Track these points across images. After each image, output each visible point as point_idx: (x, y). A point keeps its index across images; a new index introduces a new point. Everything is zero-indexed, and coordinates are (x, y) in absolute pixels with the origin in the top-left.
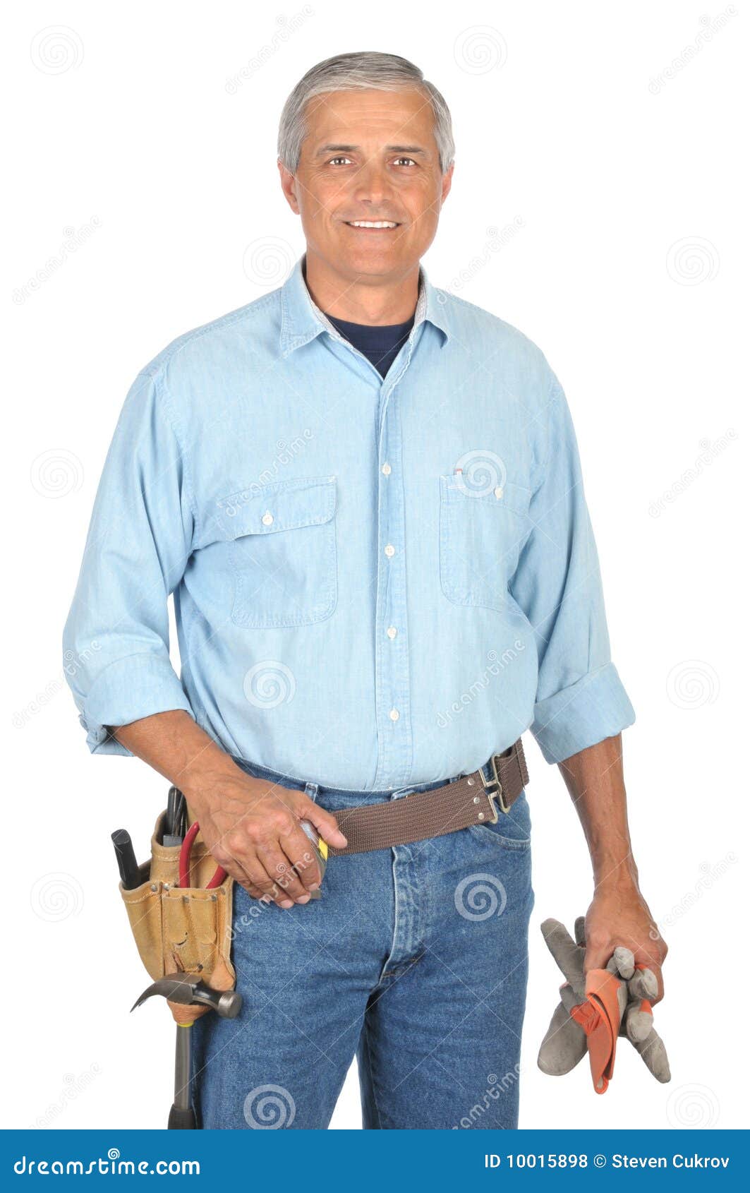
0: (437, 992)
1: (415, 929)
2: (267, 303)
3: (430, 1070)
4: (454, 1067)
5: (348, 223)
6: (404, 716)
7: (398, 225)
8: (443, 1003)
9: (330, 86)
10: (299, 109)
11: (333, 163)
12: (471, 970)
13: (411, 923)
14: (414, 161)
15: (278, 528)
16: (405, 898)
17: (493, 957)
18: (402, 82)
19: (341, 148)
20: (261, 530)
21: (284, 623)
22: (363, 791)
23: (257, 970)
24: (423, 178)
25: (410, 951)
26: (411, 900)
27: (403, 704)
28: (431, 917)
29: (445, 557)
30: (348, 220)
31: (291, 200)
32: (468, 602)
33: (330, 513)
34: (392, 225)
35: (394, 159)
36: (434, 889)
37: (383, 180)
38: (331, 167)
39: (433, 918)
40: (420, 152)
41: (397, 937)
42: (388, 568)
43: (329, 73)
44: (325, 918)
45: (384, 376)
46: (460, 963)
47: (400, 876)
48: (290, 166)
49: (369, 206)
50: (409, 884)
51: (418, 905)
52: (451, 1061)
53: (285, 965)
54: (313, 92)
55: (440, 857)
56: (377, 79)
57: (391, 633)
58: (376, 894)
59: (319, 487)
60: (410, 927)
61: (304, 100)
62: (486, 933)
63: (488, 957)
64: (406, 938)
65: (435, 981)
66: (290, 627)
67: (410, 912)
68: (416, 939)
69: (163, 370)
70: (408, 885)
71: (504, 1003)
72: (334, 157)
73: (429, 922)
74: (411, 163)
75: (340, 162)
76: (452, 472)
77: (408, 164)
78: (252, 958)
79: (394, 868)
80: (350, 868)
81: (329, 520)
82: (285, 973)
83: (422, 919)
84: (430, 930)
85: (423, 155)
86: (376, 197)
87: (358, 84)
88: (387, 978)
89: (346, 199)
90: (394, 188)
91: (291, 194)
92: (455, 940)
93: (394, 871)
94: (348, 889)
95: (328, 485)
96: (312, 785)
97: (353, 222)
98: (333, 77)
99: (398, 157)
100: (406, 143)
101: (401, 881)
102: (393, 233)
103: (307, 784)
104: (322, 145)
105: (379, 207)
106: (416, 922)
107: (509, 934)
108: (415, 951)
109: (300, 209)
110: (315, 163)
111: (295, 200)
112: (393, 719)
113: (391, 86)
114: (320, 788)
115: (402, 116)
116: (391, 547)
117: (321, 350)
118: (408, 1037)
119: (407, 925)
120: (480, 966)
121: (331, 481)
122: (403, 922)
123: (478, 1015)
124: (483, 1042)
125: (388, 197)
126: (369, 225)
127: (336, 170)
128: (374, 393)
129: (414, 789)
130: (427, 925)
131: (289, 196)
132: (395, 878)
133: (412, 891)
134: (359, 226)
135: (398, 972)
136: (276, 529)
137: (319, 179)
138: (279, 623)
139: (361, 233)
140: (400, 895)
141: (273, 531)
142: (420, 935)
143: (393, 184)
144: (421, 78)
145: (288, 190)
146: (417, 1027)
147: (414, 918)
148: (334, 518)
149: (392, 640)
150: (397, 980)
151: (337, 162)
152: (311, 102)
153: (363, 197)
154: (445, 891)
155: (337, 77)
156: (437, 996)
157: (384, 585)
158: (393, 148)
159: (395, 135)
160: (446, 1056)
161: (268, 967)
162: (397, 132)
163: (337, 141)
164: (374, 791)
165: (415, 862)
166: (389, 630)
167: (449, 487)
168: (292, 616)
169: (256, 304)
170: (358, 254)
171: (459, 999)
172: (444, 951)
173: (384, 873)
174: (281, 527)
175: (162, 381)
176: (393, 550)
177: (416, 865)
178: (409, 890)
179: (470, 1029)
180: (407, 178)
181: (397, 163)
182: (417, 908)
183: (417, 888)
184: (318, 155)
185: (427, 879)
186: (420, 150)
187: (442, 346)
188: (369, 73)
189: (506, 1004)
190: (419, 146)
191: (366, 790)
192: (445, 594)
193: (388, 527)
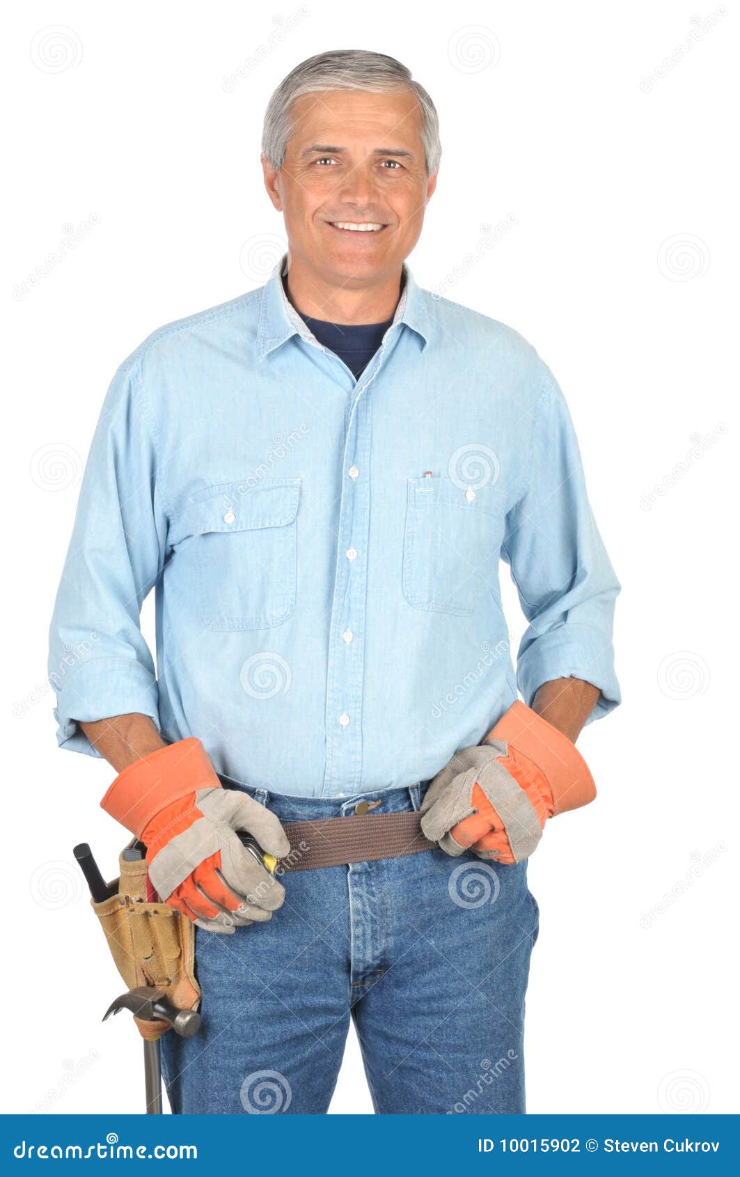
0: (411, 1005)
1: (373, 937)
2: (248, 304)
3: (419, 1085)
4: (441, 1083)
5: (331, 224)
6: (355, 721)
7: (385, 226)
8: (420, 1018)
9: (318, 85)
10: (285, 107)
11: (318, 163)
12: (447, 983)
13: (369, 932)
14: (399, 163)
15: (239, 527)
16: (360, 906)
17: (470, 969)
18: (391, 84)
19: (329, 150)
20: (223, 528)
21: (245, 626)
22: (312, 797)
23: (214, 979)
24: (409, 180)
25: (371, 961)
26: (368, 909)
27: (356, 708)
28: (391, 926)
29: (408, 561)
30: (331, 220)
31: (274, 197)
32: (429, 606)
33: (292, 515)
34: (376, 227)
35: (380, 161)
36: (392, 898)
37: (368, 182)
38: (316, 166)
39: (394, 927)
40: (408, 156)
41: (355, 946)
42: (349, 571)
43: (318, 72)
44: (280, 928)
45: (357, 378)
46: (434, 975)
47: (355, 884)
48: (274, 163)
49: (353, 208)
50: (365, 893)
51: (375, 913)
52: (437, 1076)
53: (242, 975)
54: (299, 92)
55: (399, 867)
56: (365, 80)
57: (348, 637)
58: (330, 903)
59: (284, 489)
60: (368, 937)
61: (291, 98)
62: (460, 944)
63: (465, 969)
64: (365, 948)
65: (408, 993)
66: (251, 630)
67: (367, 921)
68: (377, 949)
69: (137, 365)
70: (365, 895)
71: (488, 1017)
72: (321, 157)
73: (389, 931)
74: (397, 166)
75: (325, 162)
76: (421, 475)
77: (394, 167)
78: (210, 968)
79: (349, 877)
80: (304, 877)
81: (290, 522)
82: (241, 983)
83: (382, 928)
84: (391, 940)
85: (409, 159)
86: (362, 200)
87: (346, 84)
88: (358, 988)
89: (330, 199)
90: (380, 191)
91: (273, 190)
92: (423, 950)
93: (349, 880)
94: (302, 897)
95: (292, 486)
96: (262, 791)
97: (338, 222)
98: (321, 76)
99: (384, 160)
100: (394, 146)
101: (355, 889)
102: (380, 236)
103: (257, 790)
104: (309, 145)
105: (365, 210)
106: (374, 932)
107: (488, 945)
108: (377, 962)
109: (283, 206)
110: (300, 163)
111: (278, 197)
112: (343, 724)
113: (379, 88)
114: (270, 794)
115: (390, 118)
116: (354, 551)
117: (294, 351)
118: (392, 1049)
119: (364, 935)
120: (456, 978)
121: (295, 483)
122: (359, 931)
123: (459, 1028)
124: (469, 1056)
125: (374, 201)
126: (353, 227)
127: (321, 169)
128: (345, 395)
129: (365, 798)
130: (388, 935)
131: (271, 192)
132: (350, 887)
133: (369, 899)
134: (343, 229)
135: (368, 983)
136: (236, 528)
137: (303, 179)
138: (241, 627)
139: (346, 236)
140: (354, 903)
141: (234, 530)
142: (381, 945)
143: (378, 186)
144: (409, 79)
145: (271, 185)
146: (399, 1041)
147: (372, 927)
148: (295, 520)
149: (348, 643)
150: (368, 990)
151: (323, 162)
152: (298, 101)
153: (347, 199)
154: (405, 900)
155: (325, 77)
156: (412, 1009)
157: (343, 588)
158: (381, 151)
159: (384, 139)
160: (432, 1072)
161: (225, 977)
162: (387, 136)
163: (325, 142)
164: (323, 798)
165: (373, 871)
166: (345, 634)
167: (417, 490)
168: (252, 619)
169: (236, 303)
170: (341, 257)
171: (437, 1013)
172: (412, 962)
173: (339, 882)
174: (242, 527)
175: (137, 376)
176: (355, 554)
177: (373, 874)
178: (364, 898)
179: (453, 1043)
180: (393, 180)
181: (383, 165)
182: (375, 917)
183: (374, 896)
184: (304, 155)
185: (385, 888)
186: (407, 154)
187: (422, 350)
188: (357, 73)
189: (491, 1017)
190: (406, 149)
191: (315, 797)
192: (406, 598)
193: (351, 531)
